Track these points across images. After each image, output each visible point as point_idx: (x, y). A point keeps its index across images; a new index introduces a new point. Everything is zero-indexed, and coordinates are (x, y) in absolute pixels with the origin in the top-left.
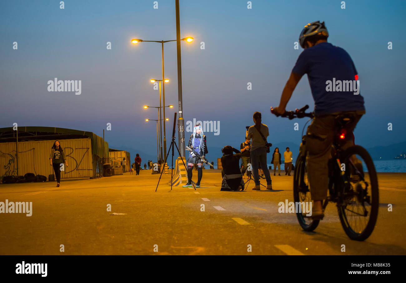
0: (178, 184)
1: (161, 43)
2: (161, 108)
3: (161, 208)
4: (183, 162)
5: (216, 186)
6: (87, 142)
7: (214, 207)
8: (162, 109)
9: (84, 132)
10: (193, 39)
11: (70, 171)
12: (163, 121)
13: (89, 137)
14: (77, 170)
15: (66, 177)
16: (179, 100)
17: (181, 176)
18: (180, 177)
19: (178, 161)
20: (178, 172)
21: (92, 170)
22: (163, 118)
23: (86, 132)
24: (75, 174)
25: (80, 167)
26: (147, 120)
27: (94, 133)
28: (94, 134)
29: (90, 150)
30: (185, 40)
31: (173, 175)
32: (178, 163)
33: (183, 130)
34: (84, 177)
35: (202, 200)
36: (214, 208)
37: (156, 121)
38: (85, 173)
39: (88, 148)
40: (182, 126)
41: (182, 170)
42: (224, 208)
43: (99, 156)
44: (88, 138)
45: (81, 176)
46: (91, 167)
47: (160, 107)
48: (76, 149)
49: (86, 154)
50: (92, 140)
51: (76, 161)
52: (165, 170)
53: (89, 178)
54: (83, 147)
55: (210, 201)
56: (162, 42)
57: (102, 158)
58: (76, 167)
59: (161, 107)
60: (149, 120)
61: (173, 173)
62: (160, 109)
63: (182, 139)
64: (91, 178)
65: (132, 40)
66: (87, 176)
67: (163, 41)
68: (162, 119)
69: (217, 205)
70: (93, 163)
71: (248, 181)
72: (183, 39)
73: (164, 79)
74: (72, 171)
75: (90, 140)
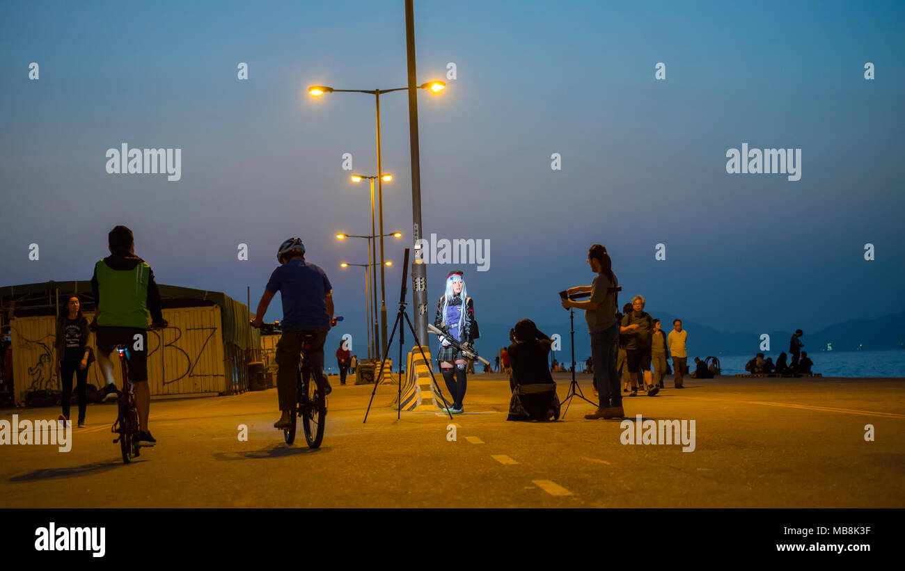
0: (414, 406)
1: (374, 96)
2: (376, 238)
3: (376, 459)
4: (423, 358)
5: (498, 410)
6: (212, 316)
7: (493, 456)
8: (378, 240)
9: (204, 292)
10: (445, 85)
11: (175, 378)
12: (378, 268)
13: (215, 303)
14: (190, 376)
15: (166, 392)
16: (414, 221)
17: (419, 388)
18: (417, 390)
19: (413, 354)
20: (413, 379)
21: (222, 375)
22: (378, 260)
23: (209, 292)
24: (185, 385)
25: (196, 371)
26: (344, 265)
27: (227, 294)
28: (227, 297)
29: (219, 333)
30: (426, 89)
31: (402, 387)
32: (414, 360)
33: (424, 286)
34: (206, 392)
35: (466, 440)
36: (492, 458)
37: (365, 267)
38: (208, 383)
39: (215, 329)
40: (421, 278)
41: (422, 375)
42: (514, 459)
43: (238, 345)
44: (215, 305)
45: (198, 389)
46: (221, 370)
47: (372, 236)
48: (187, 330)
49: (208, 342)
50: (222, 311)
51: (189, 359)
52: (385, 375)
53: (217, 394)
54: (202, 326)
55: (482, 442)
56: (377, 93)
57: (245, 349)
58: (189, 370)
59: (374, 237)
60: (348, 264)
61: (403, 382)
62: (371, 239)
63: (422, 307)
64: (221, 394)
65: (310, 89)
66: (212, 390)
67: (377, 90)
68: (377, 262)
69: (499, 452)
70: (225, 360)
71: (568, 398)
72: (423, 86)
73: (382, 174)
74: (178, 379)
75: (218, 311)
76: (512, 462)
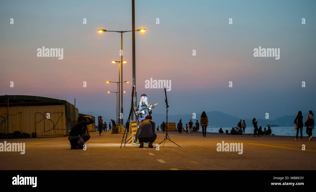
0: (131, 142)
1: (121, 33)
3: (117, 160)
6: (62, 108)
7: (157, 160)
8: (121, 83)
9: (59, 100)
10: (145, 30)
11: (48, 130)
14: (54, 129)
15: (45, 135)
16: (133, 77)
17: (133, 135)
18: (132, 136)
20: (131, 132)
21: (65, 129)
22: (121, 91)
23: (61, 100)
24: (52, 132)
25: (56, 128)
26: (109, 92)
28: (68, 102)
29: (64, 115)
30: (139, 31)
33: (136, 100)
34: (59, 135)
35: (148, 154)
37: (116, 93)
38: (60, 132)
39: (63, 113)
40: (135, 97)
41: (134, 131)
42: (164, 161)
43: (71, 119)
44: (63, 105)
45: (57, 134)
46: (65, 127)
47: (119, 82)
48: (53, 113)
49: (61, 117)
50: (66, 107)
51: (53, 123)
52: (122, 131)
53: (63, 136)
54: (58, 112)
55: (154, 155)
57: (73, 120)
58: (53, 127)
60: (110, 92)
63: (135, 107)
65: (98, 30)
66: (61, 134)
67: (122, 31)
69: (160, 158)
70: (66, 124)
73: (123, 61)
74: (50, 130)
75: (64, 107)
76: (164, 162)
